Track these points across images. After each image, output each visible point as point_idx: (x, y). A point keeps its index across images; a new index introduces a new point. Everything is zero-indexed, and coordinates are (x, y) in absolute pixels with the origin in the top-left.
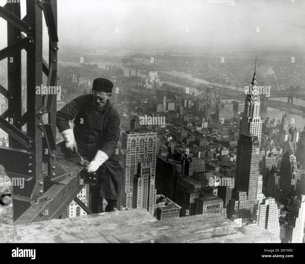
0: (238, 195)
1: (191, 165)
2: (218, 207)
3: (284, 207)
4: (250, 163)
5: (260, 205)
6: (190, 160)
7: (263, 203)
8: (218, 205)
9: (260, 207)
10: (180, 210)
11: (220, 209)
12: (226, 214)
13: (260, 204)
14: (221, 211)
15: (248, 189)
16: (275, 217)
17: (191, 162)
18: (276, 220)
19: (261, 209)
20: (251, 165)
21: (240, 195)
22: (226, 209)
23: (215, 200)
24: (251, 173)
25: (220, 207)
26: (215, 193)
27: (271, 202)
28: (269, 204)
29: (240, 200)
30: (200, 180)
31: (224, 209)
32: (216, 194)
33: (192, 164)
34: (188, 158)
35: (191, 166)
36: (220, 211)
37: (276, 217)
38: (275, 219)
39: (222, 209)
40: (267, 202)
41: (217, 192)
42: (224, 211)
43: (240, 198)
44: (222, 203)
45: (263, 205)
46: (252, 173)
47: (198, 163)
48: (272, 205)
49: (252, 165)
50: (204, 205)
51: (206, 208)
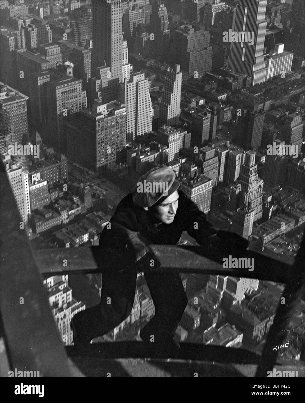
0: (99, 73)
1: (33, 35)
2: (76, 90)
3: (156, 77)
4: (110, 31)
5: (127, 84)
6: (31, 28)
7: (131, 80)
8: (75, 89)
9: (127, 86)
10: (27, 101)
11: (78, 93)
12: (86, 98)
13: (127, 82)
14: (80, 95)
15: (111, 63)
16: (146, 95)
17: (33, 32)
18: (148, 100)
19: (129, 88)
20: (112, 32)
21: (101, 73)
22: (85, 92)
23: (71, 83)
24: (112, 43)
25: (78, 91)
26: (70, 73)
27: (140, 78)
28: (138, 81)
29: (102, 78)
30: (48, 55)
31: (83, 92)
32: (72, 75)
33: (34, 33)
34: (27, 25)
35: (33, 37)
36: (78, 96)
37: (148, 95)
38: (146, 98)
39: (81, 93)
40: (135, 79)
41: (72, 72)
42: (84, 95)
43: (101, 76)
44: (79, 85)
45: (131, 84)
46: (114, 42)
47: (41, 31)
48: (142, 82)
49: (114, 32)
50: (57, 91)
51: (60, 95)
